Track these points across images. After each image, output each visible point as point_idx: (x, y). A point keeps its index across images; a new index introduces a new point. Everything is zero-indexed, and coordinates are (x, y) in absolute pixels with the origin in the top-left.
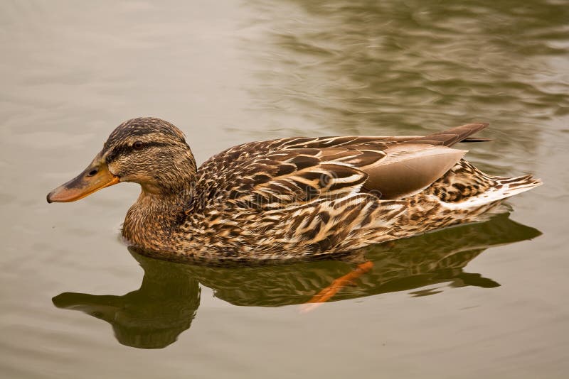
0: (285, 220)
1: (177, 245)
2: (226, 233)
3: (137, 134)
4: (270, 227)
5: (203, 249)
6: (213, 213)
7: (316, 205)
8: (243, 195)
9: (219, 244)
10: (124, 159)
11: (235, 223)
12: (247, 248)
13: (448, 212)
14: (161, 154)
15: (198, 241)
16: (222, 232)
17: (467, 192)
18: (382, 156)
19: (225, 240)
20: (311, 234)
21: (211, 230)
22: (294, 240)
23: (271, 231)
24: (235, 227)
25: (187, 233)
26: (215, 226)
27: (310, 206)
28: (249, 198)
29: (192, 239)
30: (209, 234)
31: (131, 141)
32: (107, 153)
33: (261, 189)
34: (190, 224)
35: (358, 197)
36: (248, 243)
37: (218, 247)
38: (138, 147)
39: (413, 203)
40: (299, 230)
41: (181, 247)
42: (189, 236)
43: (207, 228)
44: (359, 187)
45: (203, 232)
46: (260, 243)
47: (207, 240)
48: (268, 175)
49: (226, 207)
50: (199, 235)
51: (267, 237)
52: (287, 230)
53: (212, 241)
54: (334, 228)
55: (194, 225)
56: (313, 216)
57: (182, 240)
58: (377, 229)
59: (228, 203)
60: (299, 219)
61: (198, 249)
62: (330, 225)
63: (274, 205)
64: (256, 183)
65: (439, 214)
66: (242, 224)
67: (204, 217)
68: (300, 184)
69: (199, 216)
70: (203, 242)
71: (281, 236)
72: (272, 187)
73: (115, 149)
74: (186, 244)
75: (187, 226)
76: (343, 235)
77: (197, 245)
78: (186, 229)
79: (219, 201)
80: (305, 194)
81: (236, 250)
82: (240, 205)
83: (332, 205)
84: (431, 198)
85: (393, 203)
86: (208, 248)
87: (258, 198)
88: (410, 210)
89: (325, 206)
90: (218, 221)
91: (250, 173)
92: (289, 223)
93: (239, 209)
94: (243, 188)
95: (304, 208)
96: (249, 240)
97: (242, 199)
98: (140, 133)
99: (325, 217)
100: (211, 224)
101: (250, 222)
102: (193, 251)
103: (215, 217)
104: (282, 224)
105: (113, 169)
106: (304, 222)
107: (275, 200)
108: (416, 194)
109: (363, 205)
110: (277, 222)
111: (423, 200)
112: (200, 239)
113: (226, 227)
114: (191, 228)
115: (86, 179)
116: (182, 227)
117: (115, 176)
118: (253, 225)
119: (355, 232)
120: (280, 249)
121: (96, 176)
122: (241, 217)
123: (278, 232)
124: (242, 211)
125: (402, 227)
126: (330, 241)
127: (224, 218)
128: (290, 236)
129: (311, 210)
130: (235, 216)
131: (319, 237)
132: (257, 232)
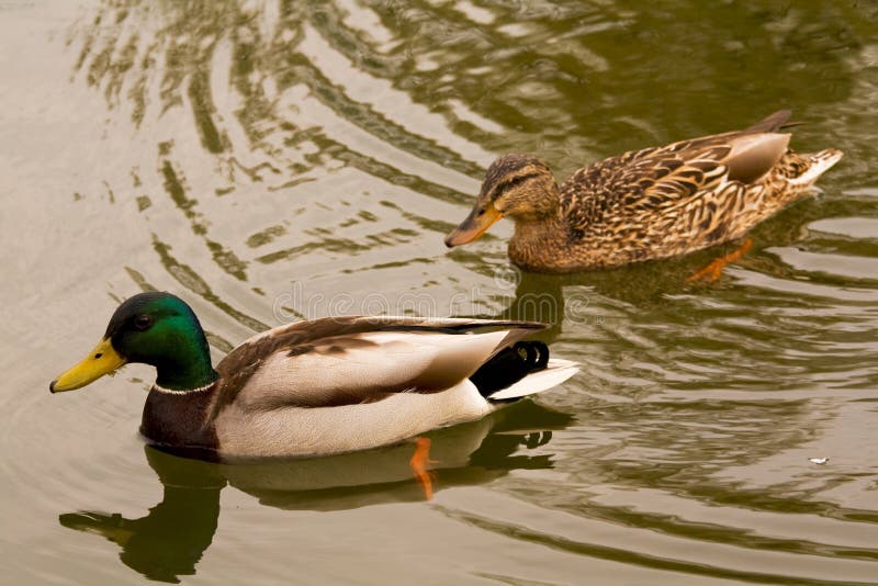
0: (682, 215)
1: (584, 255)
2: (633, 237)
3: (515, 169)
4: (671, 224)
5: (612, 255)
6: (616, 219)
7: (700, 197)
8: (638, 199)
9: (628, 248)
10: (507, 195)
11: (640, 226)
12: (654, 247)
13: (793, 187)
14: (535, 184)
15: (605, 248)
16: (629, 236)
17: (800, 170)
18: (729, 149)
19: (633, 244)
20: (705, 225)
21: (618, 236)
22: (694, 232)
23: (674, 227)
24: (639, 230)
25: (593, 242)
26: (622, 232)
27: (696, 199)
28: (645, 201)
29: (599, 247)
30: (616, 240)
31: (510, 176)
32: (490, 193)
33: (651, 192)
34: (592, 234)
35: (730, 186)
36: (654, 242)
37: (626, 251)
38: (517, 181)
39: (768, 182)
40: (696, 222)
41: (589, 256)
42: (595, 245)
43: (613, 234)
44: (726, 176)
45: (609, 238)
46: (666, 240)
47: (617, 245)
48: (650, 179)
49: (626, 212)
50: (606, 242)
51: (670, 234)
52: (687, 223)
53: (621, 246)
54: (722, 216)
55: (597, 234)
56: (702, 207)
57: (588, 250)
58: (750, 212)
59: (627, 209)
60: (692, 212)
61: (607, 255)
62: (719, 213)
63: (668, 203)
64: (644, 188)
65: (789, 191)
66: (646, 225)
67: (605, 225)
68: (681, 182)
69: (600, 225)
70: (611, 249)
71: (682, 231)
72: (660, 188)
73: (498, 187)
74: (593, 253)
75: (589, 236)
76: (729, 221)
77: (606, 251)
78: (590, 239)
79: (617, 209)
80: (688, 190)
81: (644, 251)
82: (639, 208)
83: (713, 195)
84: (780, 177)
85: (755, 186)
86: (617, 254)
87: (653, 199)
88: (768, 190)
89: (708, 197)
90: (624, 227)
91: (634, 180)
92: (686, 216)
93: (639, 212)
94: (635, 194)
95: (692, 202)
96: (655, 240)
97: (640, 203)
98: (517, 168)
99: (713, 207)
100: (617, 230)
101: (653, 223)
102: (603, 258)
103: (618, 224)
104: (680, 219)
105: (498, 206)
106: (697, 214)
107: (667, 199)
108: (768, 175)
109: (736, 192)
110: (675, 219)
111: (775, 180)
112: (608, 246)
113: (632, 230)
114: (595, 237)
115: (477, 219)
116: (585, 239)
117: (500, 212)
118: (657, 225)
119: (737, 217)
120: (683, 243)
121: (485, 215)
122: (644, 218)
123: (680, 227)
124: (644, 213)
125: (767, 205)
126: (721, 229)
127: (627, 223)
128: (690, 228)
129: (699, 202)
130: (639, 219)
131: (713, 226)
132: (661, 230)
